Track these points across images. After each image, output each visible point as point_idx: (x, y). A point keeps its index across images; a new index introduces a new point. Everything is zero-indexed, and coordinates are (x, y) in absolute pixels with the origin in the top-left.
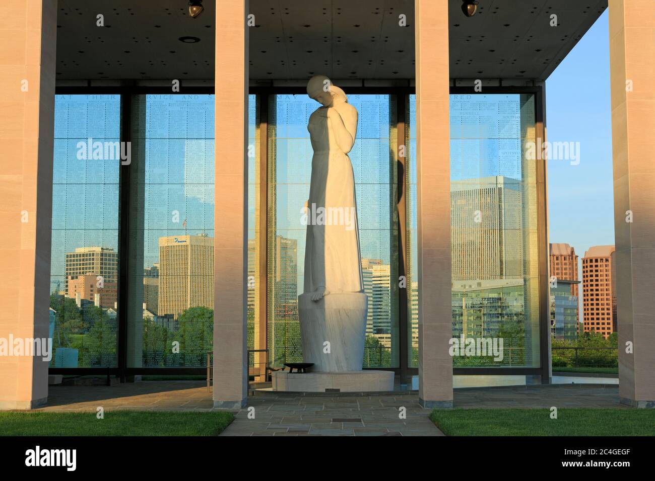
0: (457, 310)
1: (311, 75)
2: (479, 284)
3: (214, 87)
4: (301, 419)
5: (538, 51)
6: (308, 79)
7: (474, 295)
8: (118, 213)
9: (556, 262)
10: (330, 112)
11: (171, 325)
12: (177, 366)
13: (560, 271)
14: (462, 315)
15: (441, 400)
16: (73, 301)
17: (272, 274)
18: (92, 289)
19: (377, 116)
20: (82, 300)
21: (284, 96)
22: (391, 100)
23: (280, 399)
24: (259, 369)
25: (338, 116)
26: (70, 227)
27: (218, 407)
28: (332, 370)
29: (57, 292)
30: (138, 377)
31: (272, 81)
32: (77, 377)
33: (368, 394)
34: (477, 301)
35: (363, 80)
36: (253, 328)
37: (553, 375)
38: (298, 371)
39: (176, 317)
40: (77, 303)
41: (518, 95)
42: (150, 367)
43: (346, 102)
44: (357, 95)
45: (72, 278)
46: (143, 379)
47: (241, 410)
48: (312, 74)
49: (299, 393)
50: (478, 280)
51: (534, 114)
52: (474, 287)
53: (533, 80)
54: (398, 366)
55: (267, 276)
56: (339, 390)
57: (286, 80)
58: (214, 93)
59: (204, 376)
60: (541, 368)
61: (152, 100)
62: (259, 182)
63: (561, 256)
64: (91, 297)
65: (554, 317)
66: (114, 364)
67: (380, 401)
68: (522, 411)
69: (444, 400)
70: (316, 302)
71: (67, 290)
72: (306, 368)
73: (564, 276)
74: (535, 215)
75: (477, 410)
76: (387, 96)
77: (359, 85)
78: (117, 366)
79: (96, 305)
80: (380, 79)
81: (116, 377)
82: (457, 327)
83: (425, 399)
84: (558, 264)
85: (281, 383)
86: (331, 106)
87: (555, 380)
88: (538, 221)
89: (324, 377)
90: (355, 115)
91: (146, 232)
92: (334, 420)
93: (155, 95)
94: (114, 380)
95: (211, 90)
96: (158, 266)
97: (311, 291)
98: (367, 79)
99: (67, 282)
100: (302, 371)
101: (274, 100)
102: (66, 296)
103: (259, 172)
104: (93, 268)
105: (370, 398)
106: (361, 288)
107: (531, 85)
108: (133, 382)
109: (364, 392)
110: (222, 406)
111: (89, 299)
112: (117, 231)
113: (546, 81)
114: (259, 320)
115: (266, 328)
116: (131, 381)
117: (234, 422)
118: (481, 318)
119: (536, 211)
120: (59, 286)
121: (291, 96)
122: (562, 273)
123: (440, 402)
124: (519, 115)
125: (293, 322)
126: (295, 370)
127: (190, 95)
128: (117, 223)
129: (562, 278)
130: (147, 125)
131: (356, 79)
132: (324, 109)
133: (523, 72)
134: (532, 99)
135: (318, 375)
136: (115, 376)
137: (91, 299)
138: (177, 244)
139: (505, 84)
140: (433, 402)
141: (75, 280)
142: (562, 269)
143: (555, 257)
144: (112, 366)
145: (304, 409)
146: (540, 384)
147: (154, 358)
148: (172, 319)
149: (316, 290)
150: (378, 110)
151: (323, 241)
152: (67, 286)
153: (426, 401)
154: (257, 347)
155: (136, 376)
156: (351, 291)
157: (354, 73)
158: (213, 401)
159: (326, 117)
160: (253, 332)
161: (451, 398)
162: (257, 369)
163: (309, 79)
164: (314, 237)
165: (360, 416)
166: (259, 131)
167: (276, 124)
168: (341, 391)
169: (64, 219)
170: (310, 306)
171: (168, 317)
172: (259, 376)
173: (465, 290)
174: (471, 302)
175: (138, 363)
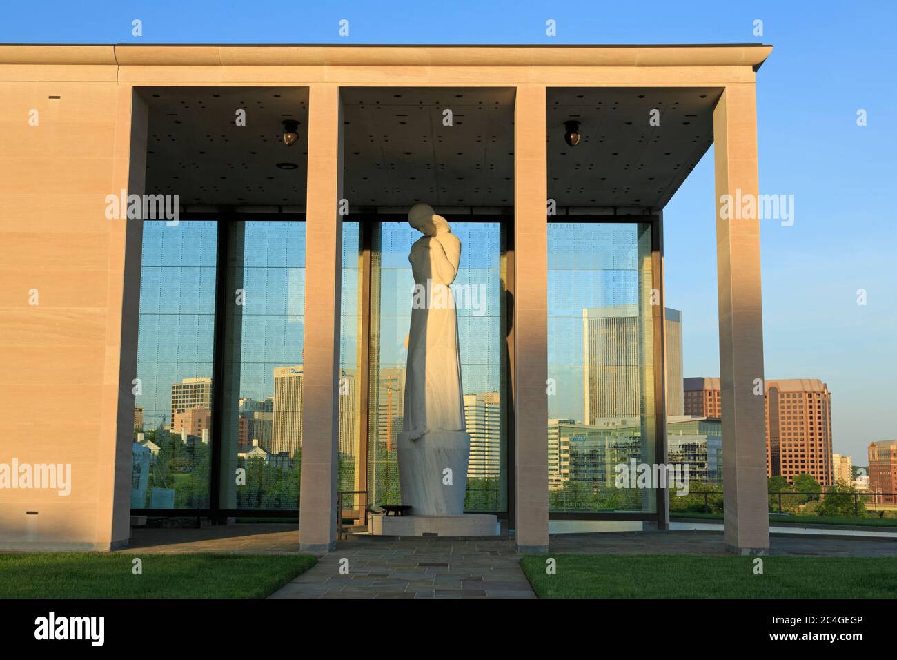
0: (599, 450)
1: (415, 202)
2: (624, 422)
3: (305, 214)
4: (387, 563)
5: (651, 179)
6: (410, 207)
7: (618, 434)
8: (213, 346)
9: (709, 398)
10: (432, 242)
11: (286, 465)
12: (272, 508)
13: (713, 408)
14: (604, 455)
15: (536, 545)
16: (179, 436)
17: (374, 411)
18: (200, 423)
19: (486, 246)
20: (188, 436)
21: (389, 223)
22: (502, 228)
23: (373, 543)
24: (359, 512)
25: (439, 247)
26: (163, 360)
27: (304, 550)
28: (431, 513)
29: (162, 427)
30: (231, 519)
31: (376, 208)
32: (166, 519)
33: (466, 539)
34: (621, 441)
35: (471, 208)
36: (354, 469)
37: (670, 521)
38: (395, 513)
39: (291, 455)
40: (183, 439)
41: (636, 225)
42: (243, 509)
43: (450, 231)
44: (465, 223)
45: (179, 412)
46: (237, 522)
47: (328, 554)
48: (417, 201)
49: (393, 537)
50: (622, 418)
51: (650, 244)
52: (618, 424)
53: (649, 209)
54: (506, 510)
55: (368, 412)
56: (437, 534)
57: (391, 207)
58: (305, 220)
59: (297, 519)
60: (658, 514)
61: (251, 227)
62: (361, 314)
63: (715, 391)
64: (199, 432)
65: (706, 458)
66: (205, 506)
67: (476, 545)
68: (614, 557)
69: (540, 545)
70: (414, 441)
71: (173, 425)
72: (405, 510)
73: (717, 414)
74: (652, 351)
75: (568, 556)
76: (498, 225)
77: (467, 212)
78: (208, 508)
79: (203, 441)
80: (489, 207)
81: (208, 519)
82: (599, 468)
83: (519, 544)
84: (710, 400)
85: (376, 526)
86: (433, 235)
87: (673, 526)
88: (655, 357)
89: (422, 520)
90: (458, 244)
91: (242, 365)
92: (420, 565)
93: (254, 222)
94: (204, 522)
95: (302, 217)
96: (273, 398)
97: (410, 429)
98: (475, 207)
99: (173, 416)
100: (400, 513)
101: (379, 228)
102: (171, 431)
103: (361, 303)
104: (202, 401)
105: (467, 543)
106: (462, 426)
107: (648, 214)
108: (226, 524)
109: (461, 537)
110: (309, 549)
111: (196, 435)
112: (212, 364)
113: (665, 210)
114: (359, 459)
115: (367, 468)
116: (223, 523)
117: (317, 565)
118: (625, 459)
119: (652, 346)
120: (164, 420)
121: (396, 223)
122: (715, 410)
123: (535, 547)
124: (636, 245)
125: (393, 461)
126: (392, 513)
127: (290, 222)
128: (212, 355)
129: (715, 415)
130: (246, 253)
131: (465, 206)
132: (426, 239)
133: (637, 200)
134: (649, 229)
135: (416, 518)
136: (206, 518)
137: (199, 435)
138: (294, 375)
139: (620, 212)
140: (527, 547)
141: (182, 414)
142: (715, 406)
143: (708, 393)
144: (203, 508)
145: (394, 553)
146: (656, 530)
147: (248, 499)
148: (287, 458)
149: (415, 429)
150: (486, 239)
151: (424, 378)
152: (173, 420)
153: (521, 546)
154: (357, 488)
155: (229, 518)
156: (451, 429)
157: (461, 200)
158: (299, 544)
159: (428, 247)
160: (353, 473)
161: (547, 543)
162: (356, 512)
163: (412, 206)
164: (413, 373)
165: (448, 561)
166: (362, 258)
167: (381, 252)
168: (439, 535)
169: (156, 351)
170: (408, 445)
171: (283, 455)
172: (358, 519)
173: (608, 428)
174: (614, 442)
175: (232, 505)
